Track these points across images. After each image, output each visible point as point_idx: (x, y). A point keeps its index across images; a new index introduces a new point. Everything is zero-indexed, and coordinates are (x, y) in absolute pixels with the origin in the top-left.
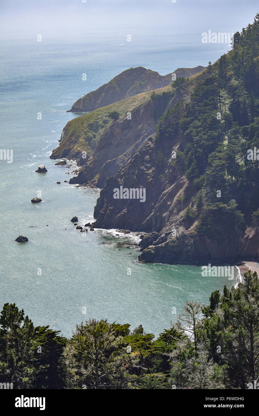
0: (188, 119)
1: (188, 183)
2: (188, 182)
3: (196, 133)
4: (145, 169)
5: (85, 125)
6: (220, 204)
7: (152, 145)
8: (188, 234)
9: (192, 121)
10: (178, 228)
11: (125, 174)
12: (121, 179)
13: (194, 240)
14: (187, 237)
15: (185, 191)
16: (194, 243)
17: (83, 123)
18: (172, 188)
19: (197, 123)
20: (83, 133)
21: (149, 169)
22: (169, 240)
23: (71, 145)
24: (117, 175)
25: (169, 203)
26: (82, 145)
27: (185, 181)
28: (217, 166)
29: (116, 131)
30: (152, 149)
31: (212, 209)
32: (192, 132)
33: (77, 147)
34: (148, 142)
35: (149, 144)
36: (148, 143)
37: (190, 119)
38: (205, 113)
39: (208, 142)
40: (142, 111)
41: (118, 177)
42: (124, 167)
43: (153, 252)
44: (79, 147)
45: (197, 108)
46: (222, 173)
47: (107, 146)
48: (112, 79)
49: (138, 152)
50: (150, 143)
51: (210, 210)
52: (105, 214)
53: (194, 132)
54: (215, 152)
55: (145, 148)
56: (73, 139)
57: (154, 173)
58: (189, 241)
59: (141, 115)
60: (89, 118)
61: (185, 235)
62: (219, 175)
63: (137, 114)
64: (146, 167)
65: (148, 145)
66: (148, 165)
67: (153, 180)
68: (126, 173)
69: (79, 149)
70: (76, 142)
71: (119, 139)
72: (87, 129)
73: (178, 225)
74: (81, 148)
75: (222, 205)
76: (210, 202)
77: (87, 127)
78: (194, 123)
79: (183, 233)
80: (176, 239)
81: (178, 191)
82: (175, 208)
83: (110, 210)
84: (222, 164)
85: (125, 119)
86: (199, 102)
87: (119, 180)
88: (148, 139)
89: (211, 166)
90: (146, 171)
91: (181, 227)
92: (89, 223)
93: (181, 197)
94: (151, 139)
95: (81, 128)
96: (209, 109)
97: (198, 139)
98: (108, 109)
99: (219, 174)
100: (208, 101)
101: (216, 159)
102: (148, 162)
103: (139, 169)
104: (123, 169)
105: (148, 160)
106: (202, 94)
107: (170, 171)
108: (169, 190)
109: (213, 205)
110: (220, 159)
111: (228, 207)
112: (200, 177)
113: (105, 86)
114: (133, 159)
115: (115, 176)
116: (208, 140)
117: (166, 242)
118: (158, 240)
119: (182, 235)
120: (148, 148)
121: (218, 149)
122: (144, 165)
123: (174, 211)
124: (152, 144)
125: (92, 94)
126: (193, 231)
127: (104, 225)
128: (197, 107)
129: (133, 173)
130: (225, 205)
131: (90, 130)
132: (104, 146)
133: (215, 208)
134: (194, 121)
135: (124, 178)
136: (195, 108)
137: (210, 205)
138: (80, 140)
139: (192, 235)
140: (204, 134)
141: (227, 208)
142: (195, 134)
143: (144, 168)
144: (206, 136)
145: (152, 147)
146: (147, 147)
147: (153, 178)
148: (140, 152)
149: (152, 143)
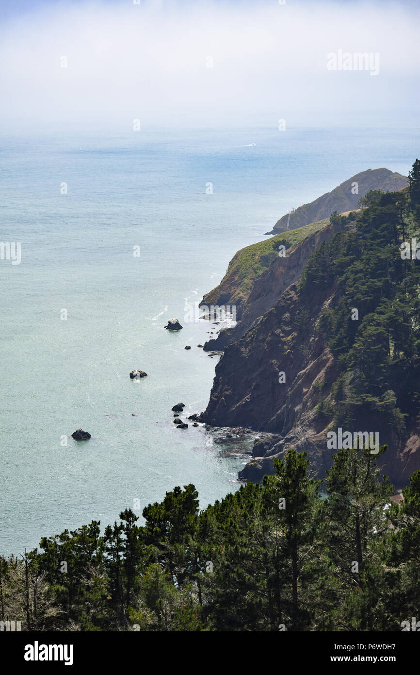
0: (347, 258)
1: (333, 361)
2: (333, 358)
3: (353, 281)
4: (282, 335)
5: (257, 258)
6: (368, 396)
7: (295, 298)
8: (314, 442)
9: (352, 261)
10: (306, 431)
11: (251, 341)
12: (246, 348)
13: (323, 452)
14: (313, 446)
15: (326, 373)
16: (323, 456)
17: (255, 254)
18: (311, 367)
19: (359, 265)
20: (251, 270)
21: (287, 334)
22: (285, 450)
23: (233, 288)
24: (241, 341)
25: (305, 390)
26: (248, 289)
27: (330, 356)
28: (370, 336)
29: (278, 270)
30: (294, 302)
31: (354, 404)
32: (348, 279)
33: (239, 292)
34: (291, 292)
35: (291, 296)
36: (290, 294)
37: (350, 258)
38: (371, 249)
39: (366, 297)
40: (317, 241)
41: (242, 345)
42: (252, 329)
43: (259, 466)
44: (242, 292)
45: (361, 242)
46: (376, 347)
47: (265, 294)
48: (339, 185)
49: (274, 307)
50: (293, 293)
51: (351, 404)
52: (218, 401)
53: (350, 280)
54: (373, 314)
55: (284, 301)
56: (236, 279)
57: (295, 341)
58: (314, 453)
59: (316, 247)
60: (264, 247)
61: (310, 444)
62: (372, 351)
63: (311, 246)
64: (283, 331)
65: (289, 297)
66: (287, 329)
67: (291, 352)
68: (254, 340)
69: (241, 295)
70: (240, 283)
71: (282, 283)
72: (258, 265)
73: (306, 426)
74: (245, 293)
75: (369, 399)
76: (354, 393)
77: (259, 261)
78: (354, 265)
79: (307, 440)
80: (296, 448)
81: (319, 372)
82: (310, 399)
83: (226, 396)
84: (378, 333)
85: (292, 252)
86: (366, 232)
87: (243, 349)
88: (291, 288)
89: (361, 335)
90: (282, 337)
91: (310, 430)
92: (196, 415)
93: (320, 382)
94: (294, 288)
95: (249, 263)
96: (377, 245)
97: (353, 290)
98: (296, 233)
99: (371, 349)
100: (378, 231)
101: (372, 324)
102: (287, 324)
103: (273, 334)
104: (250, 333)
105: (287, 320)
106: (372, 220)
107: (316, 340)
108: (307, 370)
109: (357, 397)
110: (378, 324)
111: (380, 401)
112: (348, 352)
113: (327, 195)
114: (265, 318)
115: (238, 343)
116: (366, 293)
117: (279, 453)
118: (273, 448)
119: (305, 443)
120: (289, 302)
121: (378, 309)
122: (280, 327)
123: (308, 404)
124: (295, 296)
125: (306, 207)
126: (323, 437)
127: (214, 420)
128: (361, 240)
129: (264, 340)
130: (376, 399)
131: (263, 266)
132: (260, 293)
133: (359, 403)
134: (354, 263)
135: (249, 347)
136: (359, 241)
137: (353, 398)
138: (245, 282)
139: (321, 444)
140: (363, 284)
141: (377, 404)
142: (351, 282)
143: (280, 333)
144: (365, 287)
145: (294, 300)
146: (288, 300)
147: (292, 348)
148: (276, 307)
149: (296, 294)
